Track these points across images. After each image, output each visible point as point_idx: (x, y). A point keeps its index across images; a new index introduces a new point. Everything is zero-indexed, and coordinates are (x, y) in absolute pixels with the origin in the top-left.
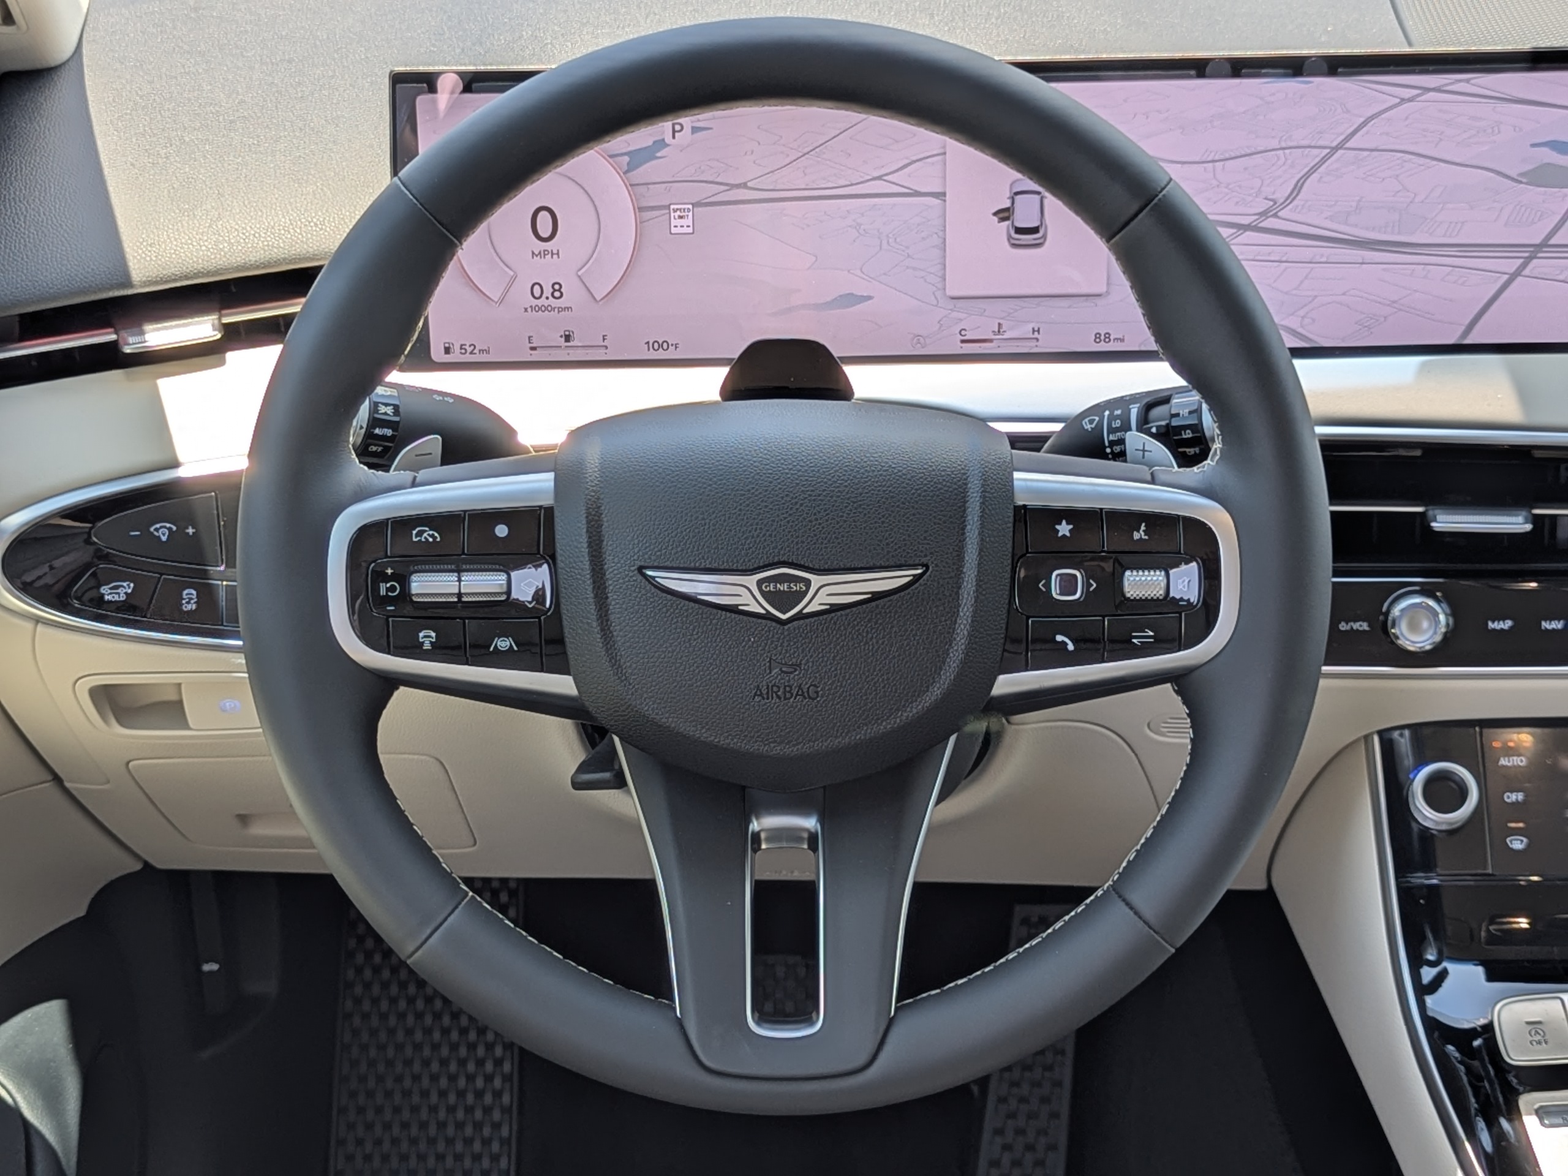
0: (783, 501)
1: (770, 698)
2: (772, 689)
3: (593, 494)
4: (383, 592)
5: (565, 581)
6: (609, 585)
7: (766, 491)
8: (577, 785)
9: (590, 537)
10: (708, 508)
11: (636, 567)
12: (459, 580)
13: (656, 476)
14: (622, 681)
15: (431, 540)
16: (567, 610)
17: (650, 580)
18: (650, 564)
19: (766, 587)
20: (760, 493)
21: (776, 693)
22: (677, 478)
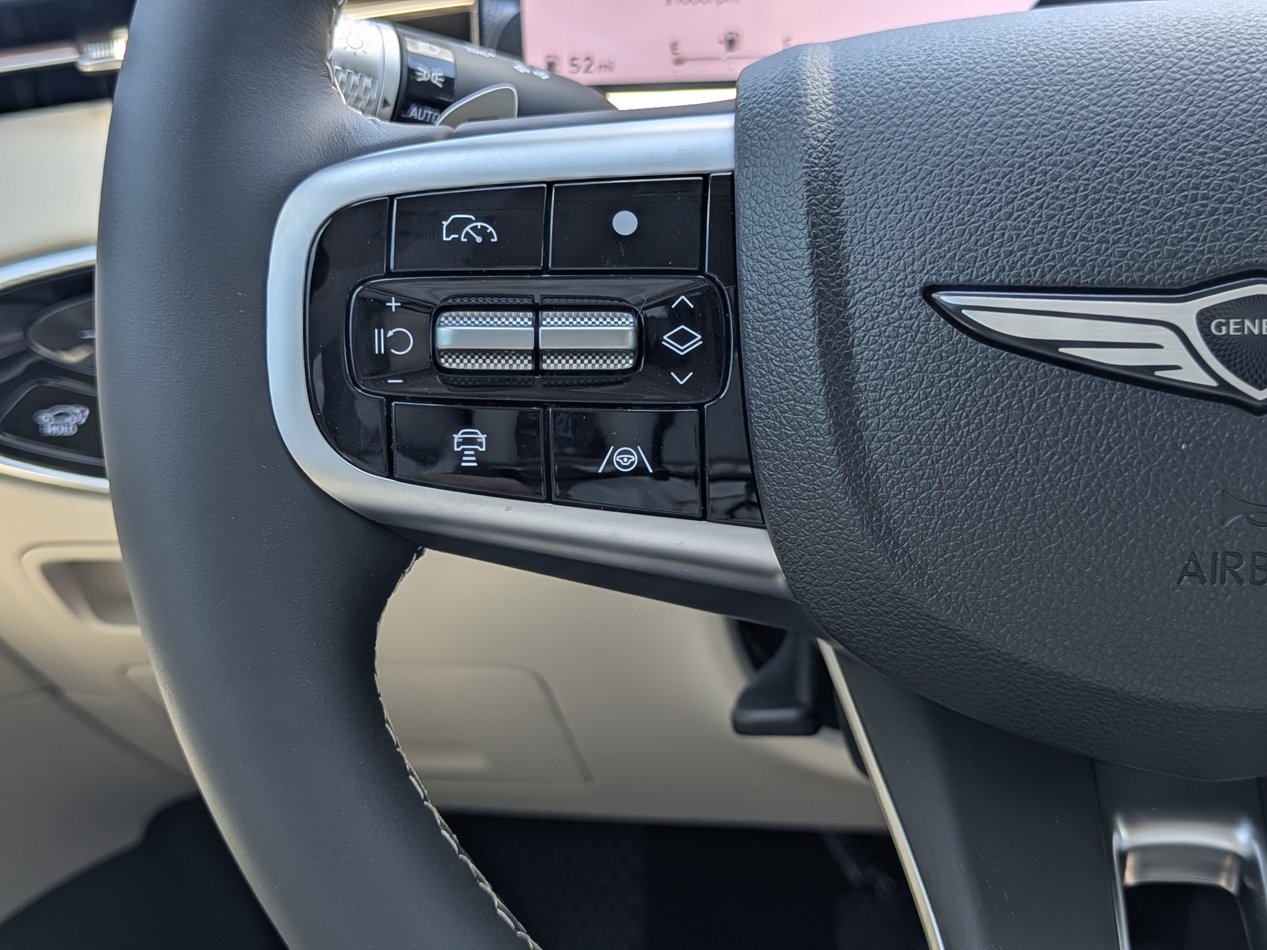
0: (1255, 138)
1: (1218, 580)
2: (1224, 560)
3: (821, 136)
4: (379, 347)
5: (757, 324)
6: (855, 329)
7: (1214, 116)
8: (741, 728)
9: (814, 225)
10: (1080, 156)
11: (917, 287)
12: (537, 324)
13: (958, 93)
14: (879, 539)
15: (479, 240)
16: (762, 388)
17: (952, 317)
18: (951, 280)
19: (1219, 327)
20: (1199, 122)
21: (1232, 569)
22: (1007, 95)
